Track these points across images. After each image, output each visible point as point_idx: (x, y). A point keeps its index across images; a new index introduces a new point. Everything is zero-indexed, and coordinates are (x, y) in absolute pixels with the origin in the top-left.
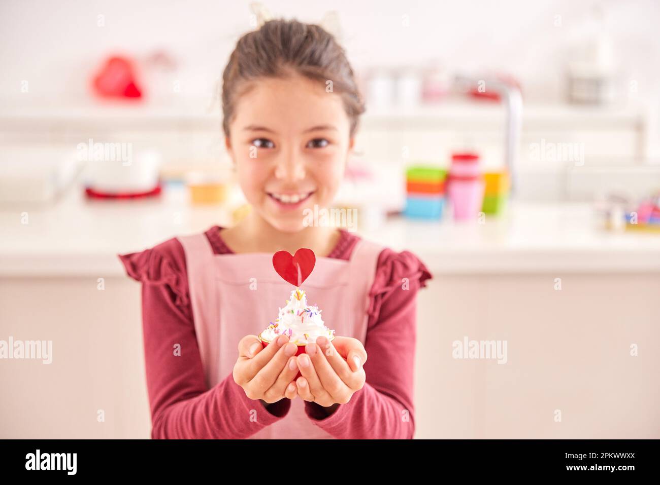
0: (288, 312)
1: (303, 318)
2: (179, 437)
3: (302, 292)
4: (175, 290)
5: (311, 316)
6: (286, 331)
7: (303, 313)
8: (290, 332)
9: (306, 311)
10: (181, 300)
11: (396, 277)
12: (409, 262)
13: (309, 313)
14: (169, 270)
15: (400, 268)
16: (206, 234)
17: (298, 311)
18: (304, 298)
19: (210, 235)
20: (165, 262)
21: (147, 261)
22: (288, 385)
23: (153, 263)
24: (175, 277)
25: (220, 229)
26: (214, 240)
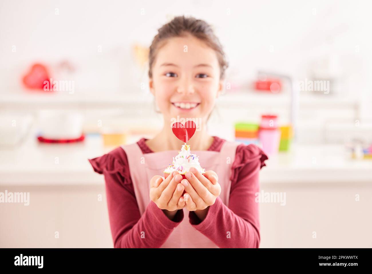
0: (181, 157)
1: (189, 160)
2: (126, 247)
3: (188, 146)
4: (123, 175)
5: (193, 159)
6: (179, 167)
7: (188, 157)
8: (182, 168)
9: (191, 156)
10: (127, 181)
11: (246, 158)
12: (253, 149)
13: (193, 157)
14: (119, 165)
15: (248, 154)
16: (138, 143)
17: (186, 156)
18: (189, 149)
19: (140, 143)
20: (116, 160)
21: (106, 160)
22: (179, 199)
23: (109, 161)
24: (122, 168)
25: (146, 140)
26: (142, 146)
